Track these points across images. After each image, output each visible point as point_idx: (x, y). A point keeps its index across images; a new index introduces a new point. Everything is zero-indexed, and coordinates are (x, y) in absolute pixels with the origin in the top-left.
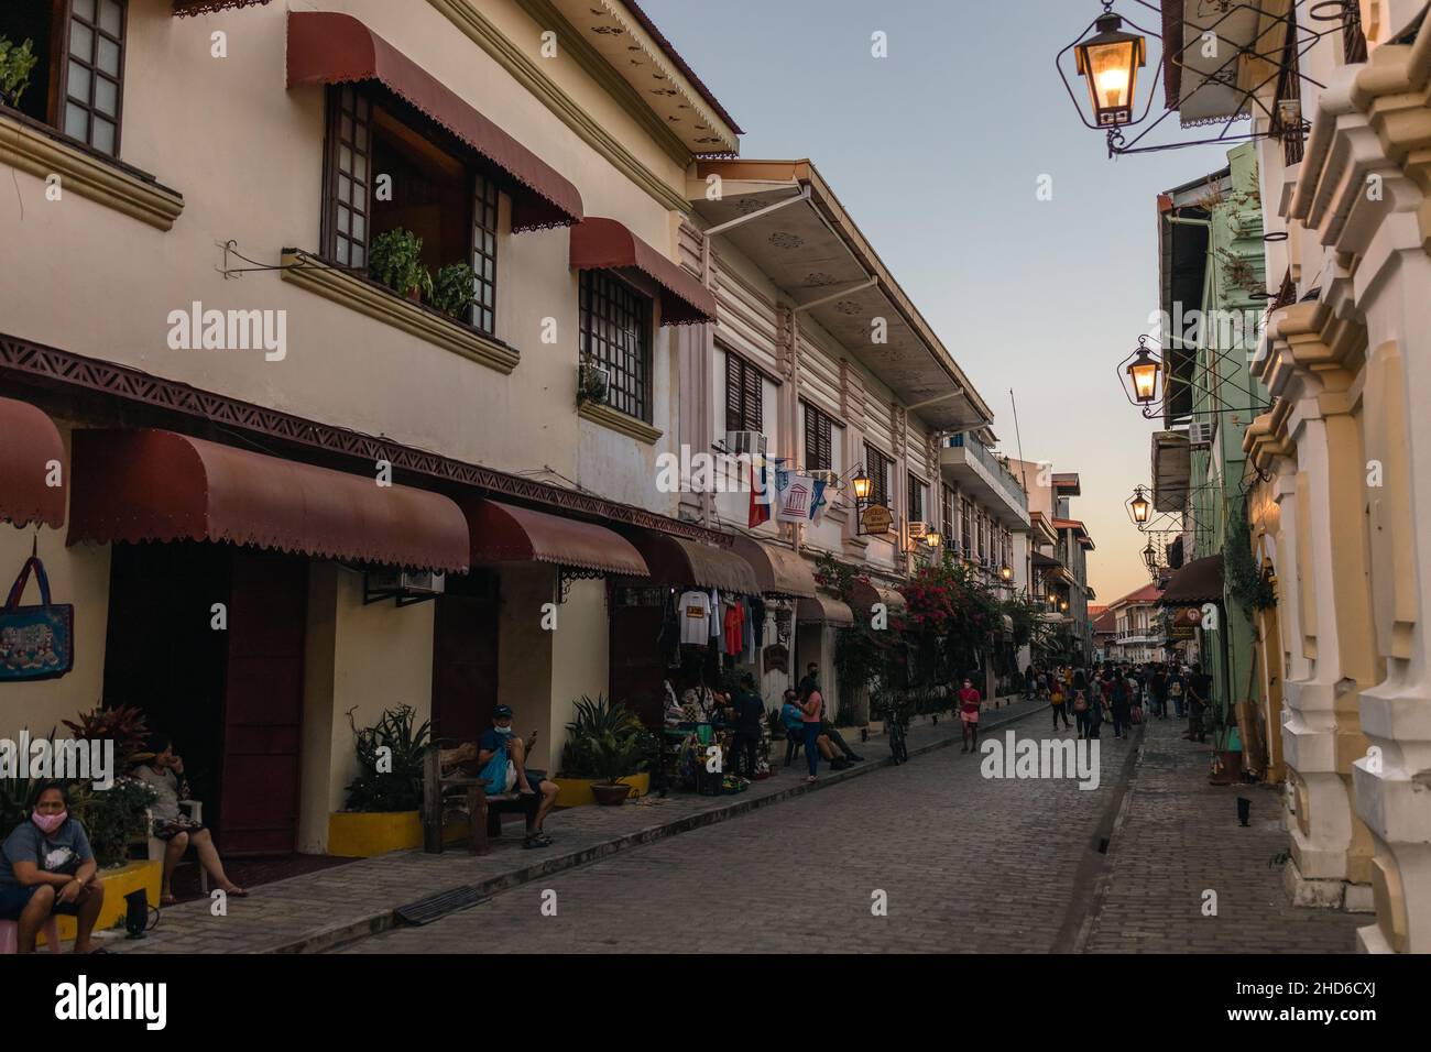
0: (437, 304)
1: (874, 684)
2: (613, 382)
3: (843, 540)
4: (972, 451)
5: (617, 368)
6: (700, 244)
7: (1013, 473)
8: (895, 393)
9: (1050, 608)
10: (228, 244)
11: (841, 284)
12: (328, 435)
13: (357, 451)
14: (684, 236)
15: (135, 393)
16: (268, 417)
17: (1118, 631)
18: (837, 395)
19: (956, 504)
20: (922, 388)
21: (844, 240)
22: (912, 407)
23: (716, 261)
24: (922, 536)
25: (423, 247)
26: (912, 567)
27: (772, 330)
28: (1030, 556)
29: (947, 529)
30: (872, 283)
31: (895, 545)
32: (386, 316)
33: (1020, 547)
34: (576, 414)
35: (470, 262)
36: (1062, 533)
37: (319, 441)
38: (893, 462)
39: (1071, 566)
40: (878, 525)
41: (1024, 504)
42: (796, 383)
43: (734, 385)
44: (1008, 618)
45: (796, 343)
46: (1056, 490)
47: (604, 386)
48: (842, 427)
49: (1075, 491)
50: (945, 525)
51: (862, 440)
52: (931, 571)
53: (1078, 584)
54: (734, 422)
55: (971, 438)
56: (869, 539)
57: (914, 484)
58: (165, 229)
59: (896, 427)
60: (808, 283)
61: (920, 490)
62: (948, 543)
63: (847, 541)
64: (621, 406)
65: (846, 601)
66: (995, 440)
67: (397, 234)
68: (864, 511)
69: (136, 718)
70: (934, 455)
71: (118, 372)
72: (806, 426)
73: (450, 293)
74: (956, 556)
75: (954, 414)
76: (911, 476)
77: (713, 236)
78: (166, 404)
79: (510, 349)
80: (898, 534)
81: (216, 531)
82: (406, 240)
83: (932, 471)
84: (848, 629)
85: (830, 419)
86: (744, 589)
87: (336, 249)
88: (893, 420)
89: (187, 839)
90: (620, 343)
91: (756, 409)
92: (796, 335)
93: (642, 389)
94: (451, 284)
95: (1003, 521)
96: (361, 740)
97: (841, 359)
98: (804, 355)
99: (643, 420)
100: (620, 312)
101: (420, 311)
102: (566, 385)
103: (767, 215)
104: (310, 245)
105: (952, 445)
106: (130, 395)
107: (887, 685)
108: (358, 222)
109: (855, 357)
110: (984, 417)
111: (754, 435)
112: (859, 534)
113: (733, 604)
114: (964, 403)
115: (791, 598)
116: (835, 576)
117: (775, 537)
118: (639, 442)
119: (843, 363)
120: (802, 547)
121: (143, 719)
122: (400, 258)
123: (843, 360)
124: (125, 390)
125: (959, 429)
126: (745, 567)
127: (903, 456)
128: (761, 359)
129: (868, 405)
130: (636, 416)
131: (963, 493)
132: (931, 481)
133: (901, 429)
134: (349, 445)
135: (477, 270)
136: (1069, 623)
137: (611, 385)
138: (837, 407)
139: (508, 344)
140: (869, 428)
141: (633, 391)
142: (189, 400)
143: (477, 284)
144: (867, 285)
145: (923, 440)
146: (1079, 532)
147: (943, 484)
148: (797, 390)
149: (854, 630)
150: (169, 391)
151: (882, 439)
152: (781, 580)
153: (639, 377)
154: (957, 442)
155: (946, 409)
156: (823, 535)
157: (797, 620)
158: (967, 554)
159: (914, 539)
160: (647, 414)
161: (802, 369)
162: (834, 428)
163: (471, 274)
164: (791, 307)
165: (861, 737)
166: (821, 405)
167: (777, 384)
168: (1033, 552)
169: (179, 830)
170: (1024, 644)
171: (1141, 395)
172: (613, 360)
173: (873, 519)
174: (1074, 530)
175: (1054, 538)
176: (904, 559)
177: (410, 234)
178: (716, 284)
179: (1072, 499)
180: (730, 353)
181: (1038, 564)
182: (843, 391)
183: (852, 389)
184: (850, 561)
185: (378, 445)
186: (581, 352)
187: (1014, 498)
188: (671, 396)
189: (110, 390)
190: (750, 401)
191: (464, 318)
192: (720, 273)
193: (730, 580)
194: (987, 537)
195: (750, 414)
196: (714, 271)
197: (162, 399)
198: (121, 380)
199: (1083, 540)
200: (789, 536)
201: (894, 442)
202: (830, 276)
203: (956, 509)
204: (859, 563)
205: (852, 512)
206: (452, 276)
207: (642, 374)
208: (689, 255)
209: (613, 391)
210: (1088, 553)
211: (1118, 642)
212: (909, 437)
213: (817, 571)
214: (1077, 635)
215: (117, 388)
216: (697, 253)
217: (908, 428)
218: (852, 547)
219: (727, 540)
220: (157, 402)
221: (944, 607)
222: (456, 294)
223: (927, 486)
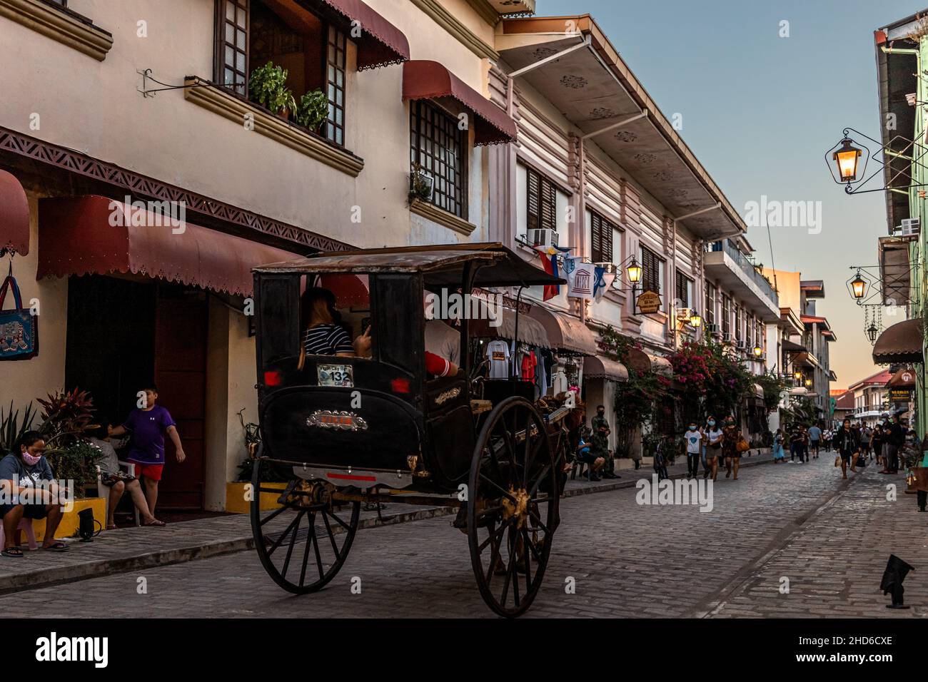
0: (300, 121)
1: (647, 428)
2: (437, 187)
3: (621, 318)
4: (729, 254)
5: (440, 177)
6: (505, 84)
7: (766, 276)
8: (666, 208)
9: (797, 384)
10: (146, 72)
11: (620, 116)
12: (217, 207)
13: (239, 220)
14: (493, 78)
15: (78, 168)
16: (173, 191)
17: (856, 407)
18: (618, 207)
19: (717, 297)
20: (688, 203)
21: (620, 80)
22: (680, 218)
23: (519, 98)
24: (687, 319)
25: (288, 77)
26: (679, 343)
27: (565, 154)
28: (781, 343)
29: (709, 316)
30: (643, 115)
31: (665, 325)
32: (262, 129)
33: (773, 335)
34: (408, 211)
35: (325, 91)
36: (808, 327)
37: (210, 211)
38: (664, 261)
39: (815, 353)
40: (651, 306)
41: (774, 300)
42: (584, 195)
43: (533, 194)
44: (759, 388)
45: (583, 164)
46: (804, 293)
47: (429, 189)
48: (622, 231)
49: (820, 294)
50: (708, 313)
51: (638, 243)
52: (694, 345)
53: (821, 367)
54: (534, 222)
55: (729, 245)
56: (643, 319)
57: (682, 280)
58: (101, 60)
59: (666, 234)
60: (592, 116)
61: (686, 284)
62: (710, 328)
63: (625, 319)
64: (443, 205)
65: (623, 363)
66: (752, 250)
67: (268, 66)
68: (638, 296)
69: (86, 399)
70: (699, 258)
71: (66, 153)
72: (592, 228)
73: (310, 113)
74: (717, 338)
75: (714, 225)
76: (678, 272)
77: (515, 78)
78: (100, 178)
79: (356, 157)
80: (668, 316)
81: (136, 266)
82: (276, 72)
83: (696, 269)
84: (624, 383)
85: (612, 225)
86: (536, 342)
87: (224, 78)
88: (664, 228)
89: (124, 486)
90: (443, 158)
91: (551, 213)
92: (583, 157)
93: (460, 194)
94: (311, 106)
95: (758, 314)
96: (248, 433)
97: (621, 179)
98: (590, 174)
99: (461, 217)
100: (442, 134)
101: (287, 126)
102: (400, 187)
103: (558, 60)
104: (206, 74)
105: (713, 250)
106: (74, 170)
107: (657, 431)
108: (241, 58)
109: (632, 177)
110: (739, 227)
111: (549, 232)
112: (634, 314)
113: (528, 353)
114: (722, 215)
115: (578, 355)
116: (615, 344)
117: (566, 311)
118: (457, 233)
119: (622, 182)
120: (588, 320)
121: (91, 400)
122: (271, 84)
123: (623, 180)
124: (71, 166)
125: (719, 237)
126: (538, 326)
127: (673, 256)
128: (556, 176)
129: (643, 216)
130: (455, 214)
131: (723, 288)
132: (696, 278)
133: (670, 235)
134: (233, 216)
135: (331, 97)
136: (814, 397)
137: (435, 190)
138: (618, 216)
139: (354, 153)
140: (643, 234)
141: (452, 195)
142: (116, 176)
143: (331, 108)
144: (640, 116)
145: (690, 246)
146: (822, 327)
147: (706, 280)
148: (584, 201)
149: (629, 385)
150: (102, 168)
151: (655, 243)
152: (568, 339)
153: (458, 185)
154: (718, 248)
155: (707, 221)
156: (604, 312)
157: (584, 375)
158: (726, 337)
159: (681, 321)
160: (464, 212)
161: (589, 185)
162: (614, 232)
163: (325, 98)
164: (579, 135)
165: (634, 467)
166: (604, 213)
167: (569, 195)
168: (783, 340)
169: (118, 479)
170: (775, 409)
171: (844, 175)
172: (437, 171)
173: (646, 302)
174: (818, 324)
175: (801, 330)
176: (672, 336)
177: (279, 68)
178: (518, 115)
179: (818, 301)
180: (529, 169)
181: (788, 349)
182: (623, 204)
183: (630, 202)
184: (628, 334)
185: (254, 217)
186: (411, 164)
187: (766, 294)
188: (483, 201)
189: (60, 165)
190: (546, 208)
191: (321, 133)
192: (522, 108)
193: (526, 335)
194: (743, 325)
195: (546, 216)
196: (517, 106)
197: (97, 174)
198: (68, 158)
199: (826, 333)
200: (577, 312)
201: (665, 245)
202: (609, 110)
203: (717, 301)
204: (635, 336)
205: (628, 295)
206: (311, 101)
207: (460, 183)
208: (497, 93)
209: (437, 194)
210: (830, 343)
211: (856, 416)
212: (677, 243)
213: (600, 339)
214: (820, 407)
215: (66, 164)
216: (503, 91)
217: (676, 234)
218: (629, 324)
219: (525, 308)
220: (94, 176)
221: (702, 371)
222: (314, 113)
223: (693, 281)
